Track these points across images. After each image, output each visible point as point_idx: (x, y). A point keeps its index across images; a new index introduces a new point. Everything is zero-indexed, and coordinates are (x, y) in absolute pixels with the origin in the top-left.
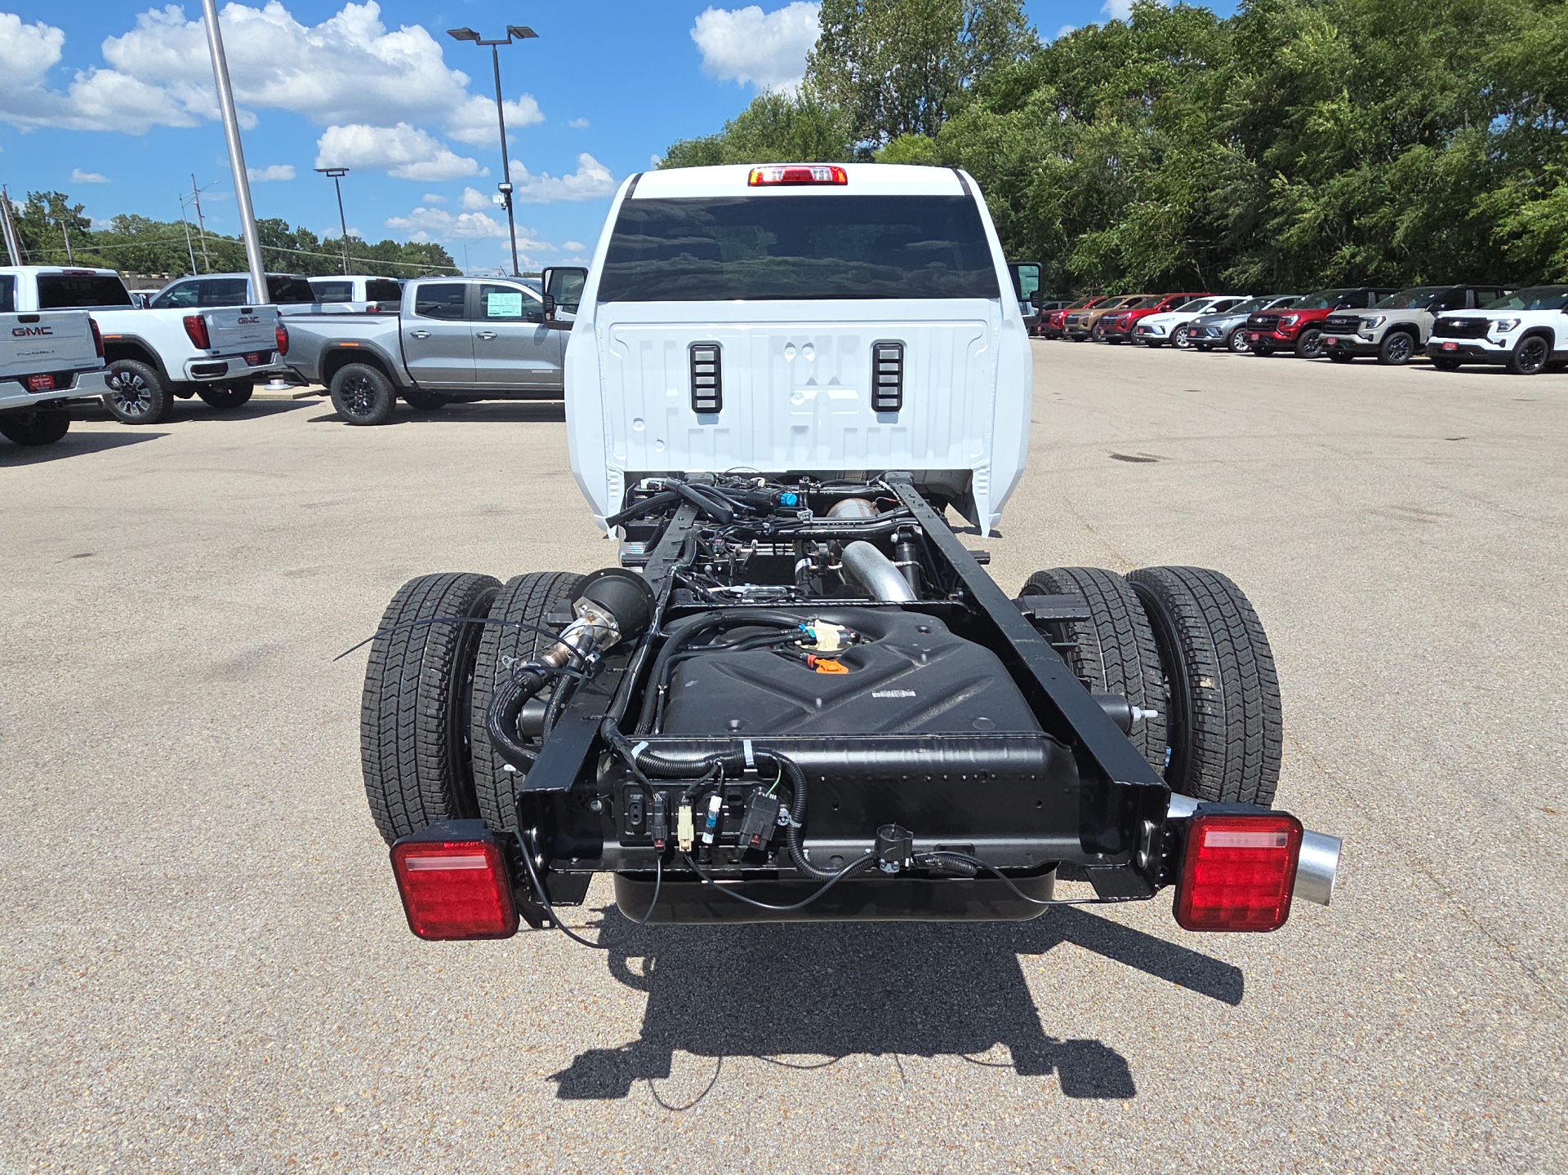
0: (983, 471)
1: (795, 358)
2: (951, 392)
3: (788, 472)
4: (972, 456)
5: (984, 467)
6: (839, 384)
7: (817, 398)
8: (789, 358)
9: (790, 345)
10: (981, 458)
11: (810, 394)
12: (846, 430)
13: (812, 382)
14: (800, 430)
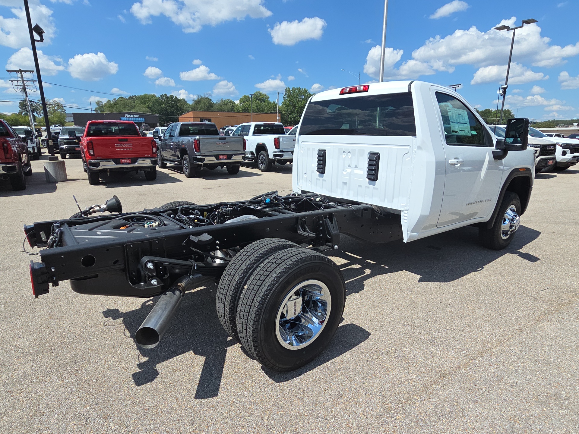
0: (406, 212)
1: (345, 157)
2: (395, 176)
3: (341, 198)
4: (402, 205)
5: (406, 210)
6: (357, 168)
7: (351, 172)
8: (344, 156)
9: (344, 152)
10: (405, 206)
11: (349, 170)
12: (358, 185)
13: (349, 166)
14: (345, 183)
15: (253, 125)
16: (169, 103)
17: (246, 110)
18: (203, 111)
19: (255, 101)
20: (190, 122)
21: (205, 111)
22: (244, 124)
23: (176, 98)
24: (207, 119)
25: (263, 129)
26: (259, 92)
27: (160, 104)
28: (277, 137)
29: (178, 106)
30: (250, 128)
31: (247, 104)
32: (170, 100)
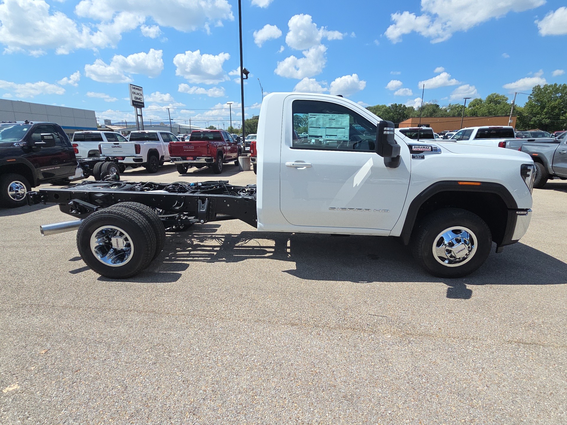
15: (476, 129)
16: (397, 112)
17: (474, 114)
18: (425, 117)
19: (488, 104)
20: (408, 128)
21: (427, 117)
22: (466, 129)
23: (404, 106)
24: (425, 125)
25: (487, 133)
26: (494, 94)
27: (389, 113)
28: (503, 141)
29: (404, 114)
30: (471, 133)
31: (477, 108)
32: (398, 109)
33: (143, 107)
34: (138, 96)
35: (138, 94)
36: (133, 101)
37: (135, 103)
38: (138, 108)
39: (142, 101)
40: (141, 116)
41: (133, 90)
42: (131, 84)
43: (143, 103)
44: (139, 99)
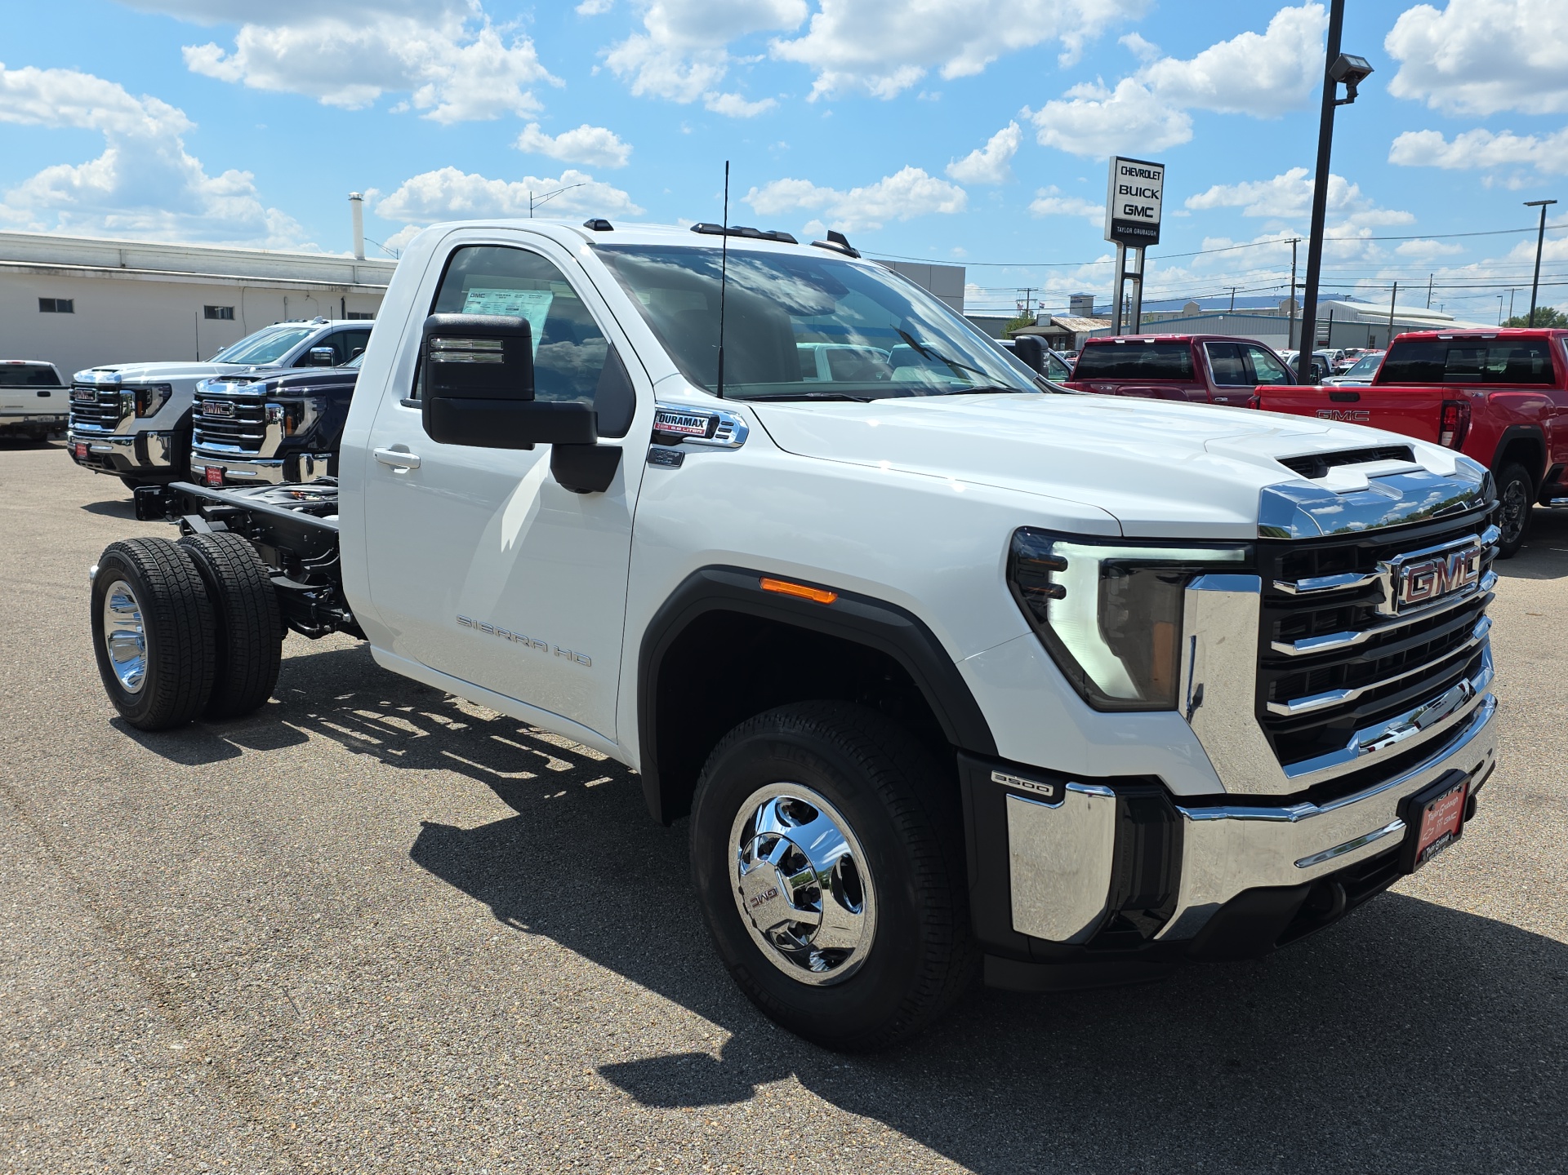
33: (1155, 240)
34: (1140, 202)
35: (1141, 192)
36: (1116, 223)
37: (1120, 230)
38: (1132, 245)
39: (1154, 220)
40: (1138, 278)
41: (1126, 180)
42: (1119, 158)
43: (1156, 227)
44: (1144, 211)
